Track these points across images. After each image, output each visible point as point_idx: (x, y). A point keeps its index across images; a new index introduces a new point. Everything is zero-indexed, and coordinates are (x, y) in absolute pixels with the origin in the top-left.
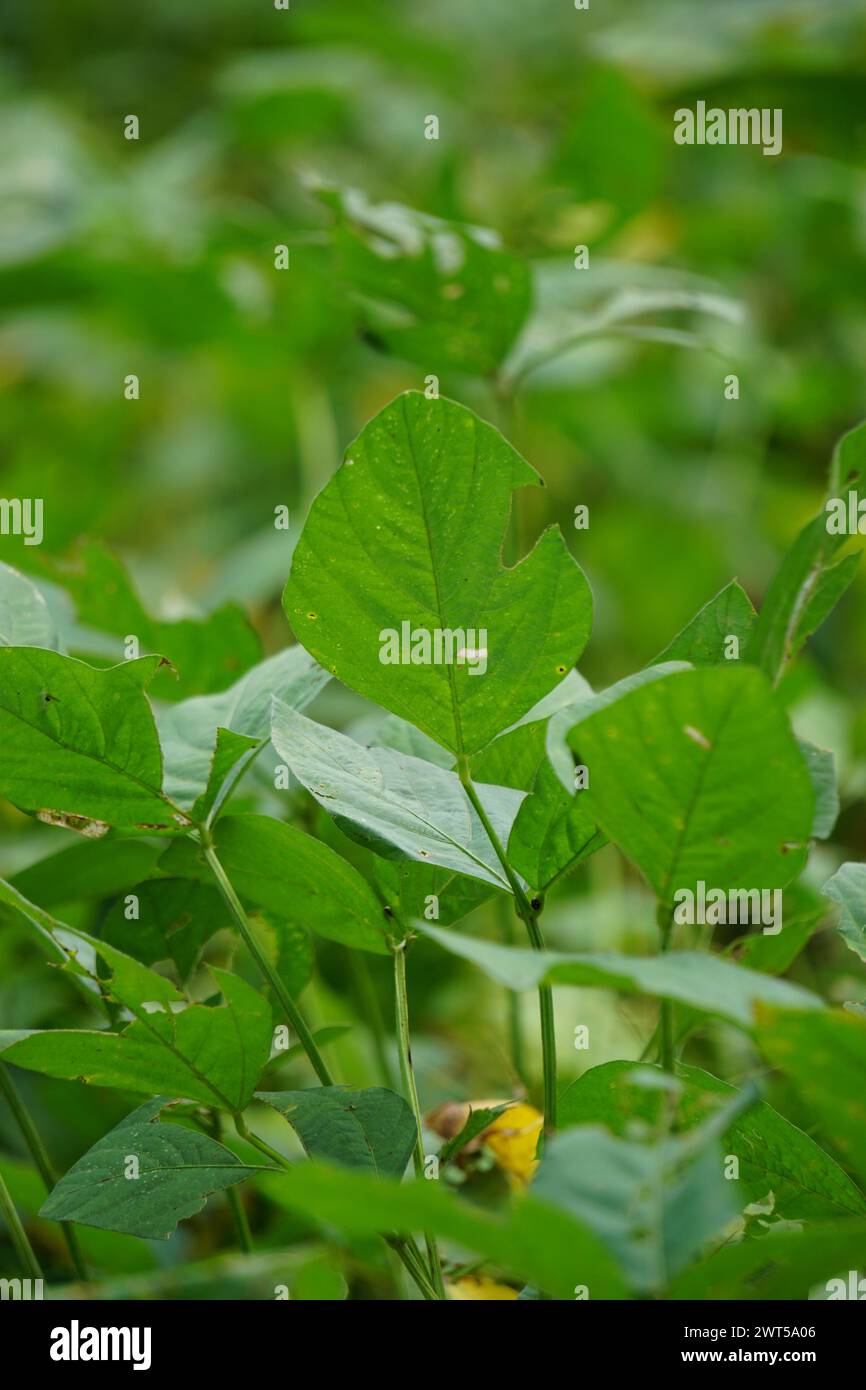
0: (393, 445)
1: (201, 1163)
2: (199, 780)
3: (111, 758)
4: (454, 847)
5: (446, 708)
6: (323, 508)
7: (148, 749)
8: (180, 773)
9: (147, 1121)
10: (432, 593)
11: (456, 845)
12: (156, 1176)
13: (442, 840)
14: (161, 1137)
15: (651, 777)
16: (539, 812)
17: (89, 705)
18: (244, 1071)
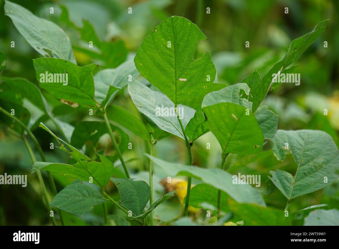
0: (168, 27)
1: (93, 197)
2: (105, 94)
3: (81, 89)
4: (172, 125)
5: (174, 92)
6: (147, 40)
7: (91, 87)
8: (100, 91)
9: (80, 183)
10: (174, 63)
11: (173, 124)
12: (81, 199)
13: (169, 122)
14: (83, 188)
15: (223, 123)
16: (195, 122)
17: (76, 75)
18: (105, 178)
